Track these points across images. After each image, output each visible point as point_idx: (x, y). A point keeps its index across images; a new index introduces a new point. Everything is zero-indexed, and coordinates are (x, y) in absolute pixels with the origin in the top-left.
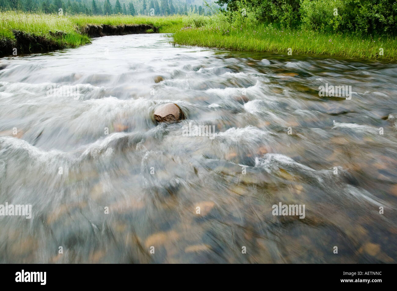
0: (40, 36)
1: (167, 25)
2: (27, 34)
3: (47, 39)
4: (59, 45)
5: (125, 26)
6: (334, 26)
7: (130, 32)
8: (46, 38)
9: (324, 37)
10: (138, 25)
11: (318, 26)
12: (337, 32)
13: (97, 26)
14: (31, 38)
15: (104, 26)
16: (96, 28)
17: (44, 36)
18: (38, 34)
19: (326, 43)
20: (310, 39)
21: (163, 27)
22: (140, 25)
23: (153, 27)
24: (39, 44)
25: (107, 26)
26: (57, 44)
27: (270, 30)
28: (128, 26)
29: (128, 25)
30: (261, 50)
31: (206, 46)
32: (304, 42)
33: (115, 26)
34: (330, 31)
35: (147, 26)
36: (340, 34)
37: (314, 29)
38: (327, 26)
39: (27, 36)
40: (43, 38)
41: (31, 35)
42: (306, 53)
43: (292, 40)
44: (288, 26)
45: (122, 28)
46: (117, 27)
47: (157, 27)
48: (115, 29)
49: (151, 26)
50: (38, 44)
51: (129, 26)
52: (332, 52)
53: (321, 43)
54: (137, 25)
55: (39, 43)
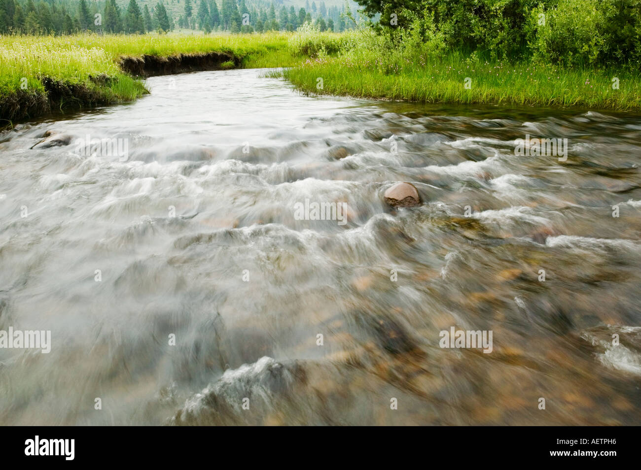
0: (77, 84)
1: (259, 53)
2: (58, 82)
3: (88, 89)
4: (108, 100)
5: (182, 56)
6: (590, 56)
7: (191, 68)
8: (87, 87)
9: (574, 76)
10: (204, 54)
11: (560, 55)
12: (596, 65)
13: (135, 60)
14: (64, 88)
15: (146, 58)
16: (135, 63)
17: (83, 83)
18: (75, 81)
19: (580, 85)
20: (551, 79)
21: (251, 56)
22: (209, 55)
23: (233, 57)
24: (75, 98)
25: (150, 57)
26: (104, 96)
27: (474, 64)
28: (187, 56)
29: (187, 54)
30: (468, 101)
31: (368, 95)
32: (540, 85)
33: (164, 58)
34: (583, 63)
35: (222, 55)
36: (601, 68)
37: (554, 61)
38: (577, 55)
39: (58, 85)
40: (81, 88)
41: (64, 83)
42: (547, 104)
43: (519, 82)
44: (504, 55)
45: (177, 60)
46: (169, 59)
47: (240, 57)
48: (165, 62)
49: (229, 55)
50: (73, 98)
51: (189, 57)
52: (592, 101)
53: (570, 86)
54: (202, 53)
55: (75, 96)
